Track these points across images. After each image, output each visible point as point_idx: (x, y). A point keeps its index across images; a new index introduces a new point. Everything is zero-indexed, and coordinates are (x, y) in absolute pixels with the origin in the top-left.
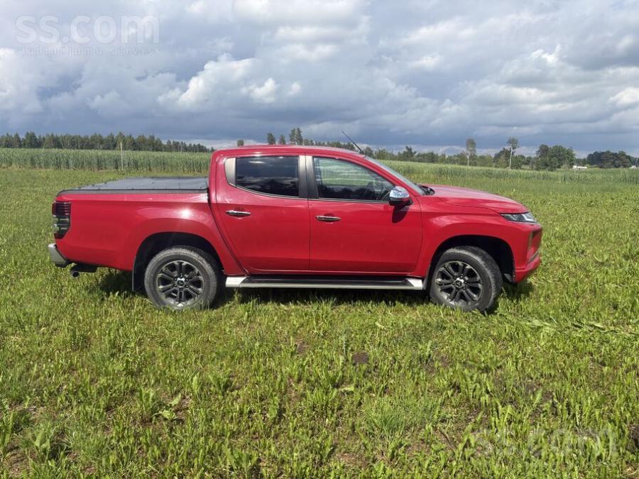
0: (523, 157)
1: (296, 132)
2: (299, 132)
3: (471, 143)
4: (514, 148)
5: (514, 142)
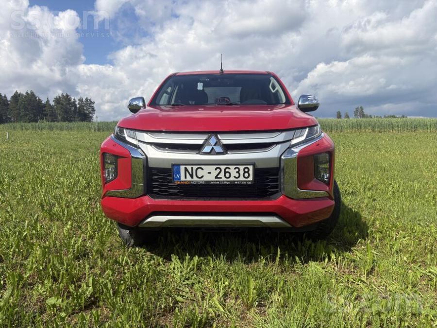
1: (359, 110)
2: (362, 109)
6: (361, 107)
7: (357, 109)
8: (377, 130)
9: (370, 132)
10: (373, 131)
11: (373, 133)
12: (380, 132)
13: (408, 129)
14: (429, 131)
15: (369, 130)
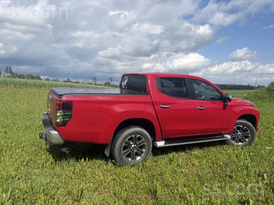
0: (114, 85)
1: (9, 68)
2: (11, 68)
3: (95, 79)
4: (112, 81)
5: (111, 79)
6: (10, 67)
7: (7, 68)
8: (17, 86)
9: (13, 88)
10: (15, 87)
11: (15, 89)
12: (19, 88)
13: (36, 87)
14: (47, 88)
15: (12, 86)
